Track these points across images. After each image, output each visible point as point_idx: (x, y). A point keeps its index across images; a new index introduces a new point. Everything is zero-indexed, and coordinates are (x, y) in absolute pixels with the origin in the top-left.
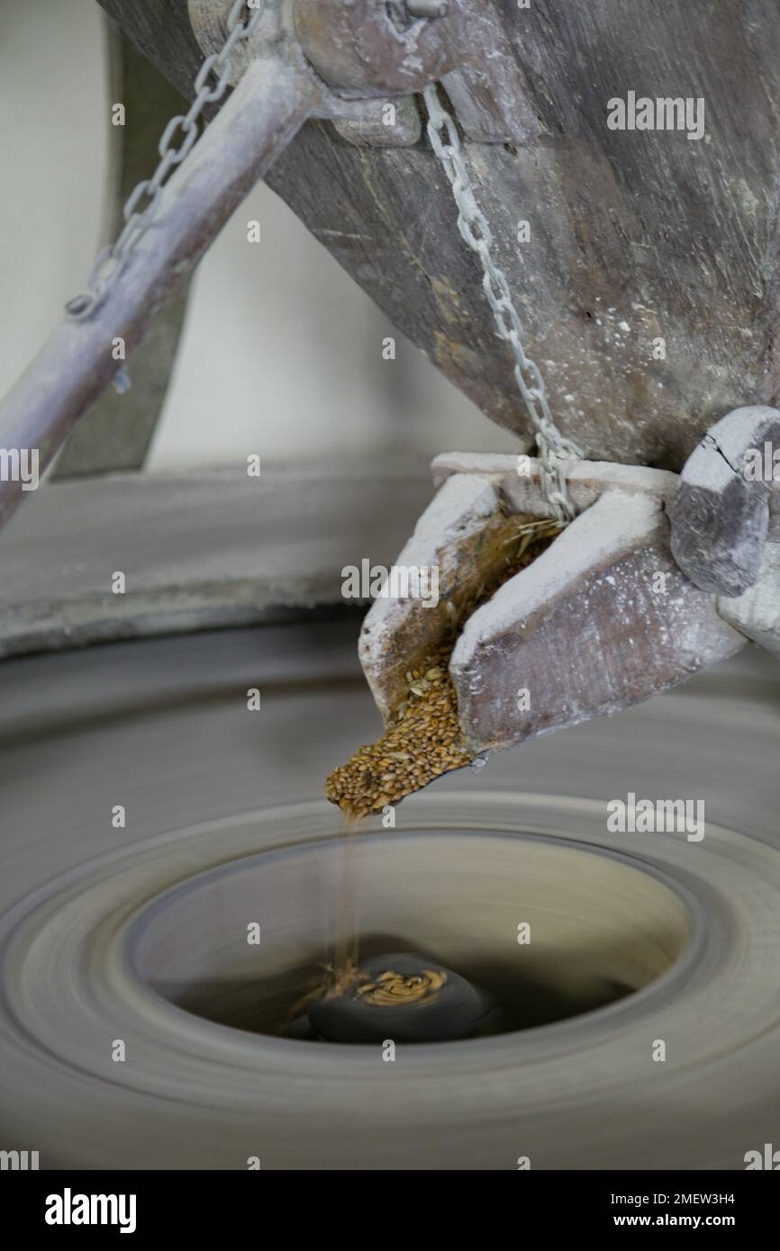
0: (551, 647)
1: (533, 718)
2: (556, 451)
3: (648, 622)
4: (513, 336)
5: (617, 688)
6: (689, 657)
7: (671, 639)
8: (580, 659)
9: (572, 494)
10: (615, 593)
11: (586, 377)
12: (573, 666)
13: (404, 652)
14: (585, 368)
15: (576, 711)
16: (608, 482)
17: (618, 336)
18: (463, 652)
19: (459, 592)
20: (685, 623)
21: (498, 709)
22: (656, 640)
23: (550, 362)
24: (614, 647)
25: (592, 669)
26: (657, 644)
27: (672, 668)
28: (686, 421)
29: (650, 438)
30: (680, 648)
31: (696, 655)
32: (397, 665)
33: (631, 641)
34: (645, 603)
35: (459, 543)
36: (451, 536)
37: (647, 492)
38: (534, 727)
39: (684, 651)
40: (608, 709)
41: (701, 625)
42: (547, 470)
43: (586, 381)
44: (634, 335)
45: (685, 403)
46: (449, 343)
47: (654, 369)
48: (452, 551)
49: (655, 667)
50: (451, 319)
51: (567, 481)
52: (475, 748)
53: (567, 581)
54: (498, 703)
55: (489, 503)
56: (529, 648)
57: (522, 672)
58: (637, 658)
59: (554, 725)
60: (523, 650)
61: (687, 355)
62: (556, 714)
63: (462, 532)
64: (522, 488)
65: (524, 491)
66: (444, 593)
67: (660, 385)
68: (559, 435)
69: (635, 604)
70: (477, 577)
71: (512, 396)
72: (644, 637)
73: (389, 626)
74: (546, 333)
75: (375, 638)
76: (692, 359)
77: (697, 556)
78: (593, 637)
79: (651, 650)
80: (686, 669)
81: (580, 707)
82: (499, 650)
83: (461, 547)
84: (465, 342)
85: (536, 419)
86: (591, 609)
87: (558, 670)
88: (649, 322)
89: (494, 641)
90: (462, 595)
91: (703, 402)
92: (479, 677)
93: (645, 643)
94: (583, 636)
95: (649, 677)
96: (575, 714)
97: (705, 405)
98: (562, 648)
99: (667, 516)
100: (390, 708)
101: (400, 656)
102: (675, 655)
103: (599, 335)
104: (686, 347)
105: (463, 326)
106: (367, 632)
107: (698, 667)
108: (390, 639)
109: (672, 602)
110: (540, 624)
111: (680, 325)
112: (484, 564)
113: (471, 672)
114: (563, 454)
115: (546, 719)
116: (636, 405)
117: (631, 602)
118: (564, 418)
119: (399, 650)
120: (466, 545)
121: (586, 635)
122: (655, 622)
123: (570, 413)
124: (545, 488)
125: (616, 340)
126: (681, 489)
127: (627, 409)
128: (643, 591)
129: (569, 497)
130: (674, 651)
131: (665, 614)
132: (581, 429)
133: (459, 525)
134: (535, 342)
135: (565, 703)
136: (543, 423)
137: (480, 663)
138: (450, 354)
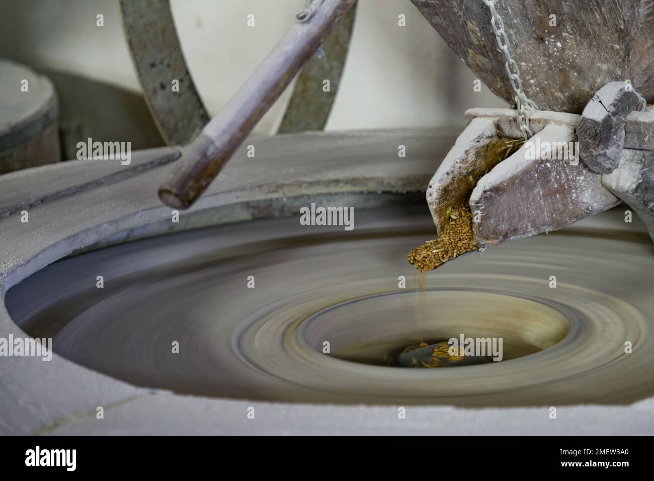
0: (518, 195)
1: (509, 230)
2: (525, 105)
3: (566, 187)
4: (505, 48)
5: (550, 219)
6: (586, 206)
7: (577, 196)
8: (532, 203)
9: (531, 126)
10: (550, 172)
11: (541, 71)
12: (529, 206)
13: (448, 198)
14: (540, 65)
15: (530, 229)
16: (549, 120)
17: (555, 49)
18: (476, 195)
19: (476, 172)
20: (584, 188)
21: (491, 224)
22: (570, 196)
23: (523, 64)
24: (549, 199)
25: (538, 208)
26: (570, 198)
27: (578, 210)
28: (588, 92)
29: (571, 101)
30: (581, 201)
31: (590, 205)
32: (444, 204)
33: (558, 196)
34: (565, 177)
35: (476, 148)
36: (473, 145)
37: (568, 124)
38: (509, 234)
39: (584, 203)
40: (545, 229)
41: (592, 190)
42: (520, 114)
43: (540, 73)
44: (563, 49)
45: (587, 83)
46: (475, 54)
47: (573, 65)
48: (473, 152)
49: (569, 209)
50: (476, 42)
51: (530, 120)
52: (480, 242)
53: (527, 164)
54: (492, 221)
55: (492, 131)
56: (508, 195)
57: (504, 206)
58: (561, 205)
59: (519, 234)
60: (505, 196)
61: (588, 58)
62: (520, 229)
63: (478, 143)
64: (508, 124)
65: (509, 126)
66: (469, 172)
67: (576, 74)
68: (526, 98)
69: (560, 177)
70: (485, 166)
71: (505, 81)
72: (565, 194)
73: (441, 185)
74: (521, 48)
75: (435, 190)
76: (591, 60)
77: (590, 152)
78: (539, 192)
79: (568, 201)
80: (585, 212)
81: (532, 227)
82: (493, 195)
83: (477, 150)
84: (483, 54)
85: (515, 89)
86: (538, 179)
87: (522, 207)
88: (571, 42)
89: (491, 190)
90: (477, 173)
91: (596, 82)
92: (483, 207)
93: (564, 198)
94: (534, 192)
95: (566, 214)
96: (529, 230)
97: (597, 83)
98: (524, 196)
99: (577, 136)
100: (440, 224)
101: (446, 199)
102: (579, 204)
103: (546, 49)
104: (588, 54)
105: (482, 46)
106: (431, 187)
107: (590, 211)
108: (442, 191)
109: (578, 178)
110: (513, 184)
111: (585, 43)
112: (489, 160)
113: (479, 205)
114: (528, 107)
115: (515, 230)
116: (564, 85)
117: (558, 177)
118: (530, 92)
119: (446, 197)
120: (480, 150)
121: (536, 191)
122: (569, 187)
123: (532, 89)
124: (519, 123)
125: (555, 51)
126: (582, 120)
127: (560, 86)
128: (564, 172)
129: (530, 127)
130: (578, 202)
131: (574, 184)
132: (537, 97)
133: (477, 140)
134: (516, 53)
135: (525, 224)
136: (518, 91)
137: (484, 200)
138: (476, 60)
